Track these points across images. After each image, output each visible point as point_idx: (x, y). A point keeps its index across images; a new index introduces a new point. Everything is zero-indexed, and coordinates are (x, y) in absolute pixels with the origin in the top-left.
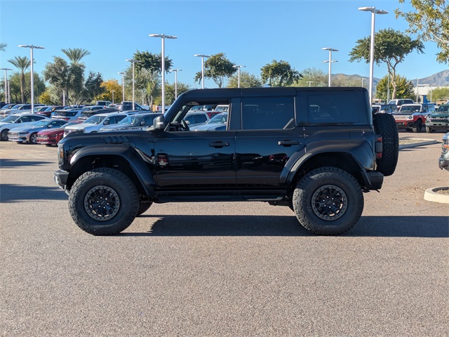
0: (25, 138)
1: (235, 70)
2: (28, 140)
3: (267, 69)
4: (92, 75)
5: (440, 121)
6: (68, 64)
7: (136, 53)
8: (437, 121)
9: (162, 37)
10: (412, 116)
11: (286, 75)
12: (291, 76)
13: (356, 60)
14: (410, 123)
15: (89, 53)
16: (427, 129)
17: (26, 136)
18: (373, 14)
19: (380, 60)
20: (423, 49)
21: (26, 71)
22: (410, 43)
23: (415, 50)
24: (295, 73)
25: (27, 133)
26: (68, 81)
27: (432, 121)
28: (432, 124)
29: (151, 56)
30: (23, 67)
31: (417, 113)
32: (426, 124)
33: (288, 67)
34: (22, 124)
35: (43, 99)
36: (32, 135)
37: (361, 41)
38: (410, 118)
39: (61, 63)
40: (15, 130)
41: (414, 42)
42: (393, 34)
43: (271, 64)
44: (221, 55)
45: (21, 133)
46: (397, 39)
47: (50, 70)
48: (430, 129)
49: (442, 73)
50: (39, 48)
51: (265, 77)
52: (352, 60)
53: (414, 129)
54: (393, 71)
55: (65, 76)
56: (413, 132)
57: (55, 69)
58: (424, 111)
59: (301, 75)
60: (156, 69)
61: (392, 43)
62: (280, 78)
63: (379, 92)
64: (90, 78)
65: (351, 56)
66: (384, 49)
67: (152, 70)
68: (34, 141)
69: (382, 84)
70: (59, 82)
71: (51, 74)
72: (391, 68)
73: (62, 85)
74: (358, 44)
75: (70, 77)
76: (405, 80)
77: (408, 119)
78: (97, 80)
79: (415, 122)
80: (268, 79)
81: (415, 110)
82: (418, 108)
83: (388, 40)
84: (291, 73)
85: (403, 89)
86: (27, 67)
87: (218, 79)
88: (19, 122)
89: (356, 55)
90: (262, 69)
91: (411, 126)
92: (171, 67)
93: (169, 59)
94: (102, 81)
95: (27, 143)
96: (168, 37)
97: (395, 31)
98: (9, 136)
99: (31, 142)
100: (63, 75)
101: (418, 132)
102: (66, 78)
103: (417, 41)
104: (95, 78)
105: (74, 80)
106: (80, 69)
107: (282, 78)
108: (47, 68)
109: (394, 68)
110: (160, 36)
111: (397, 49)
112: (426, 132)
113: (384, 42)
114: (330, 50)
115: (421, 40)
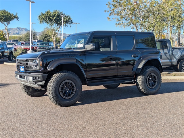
5: (42, 49)
8: (41, 49)
18: (30, 3)
20: (18, 19)
22: (13, 16)
23: (15, 19)
32: (37, 50)
41: (15, 16)
42: (6, 12)
46: (8, 14)
61: (6, 16)
66: (4, 18)
76: (3, 32)
77: (29, 48)
83: (5, 14)
85: (2, 36)
103: (16, 16)
109: (7, 27)
111: (8, 18)
113: (3, 15)
115: (17, 15)
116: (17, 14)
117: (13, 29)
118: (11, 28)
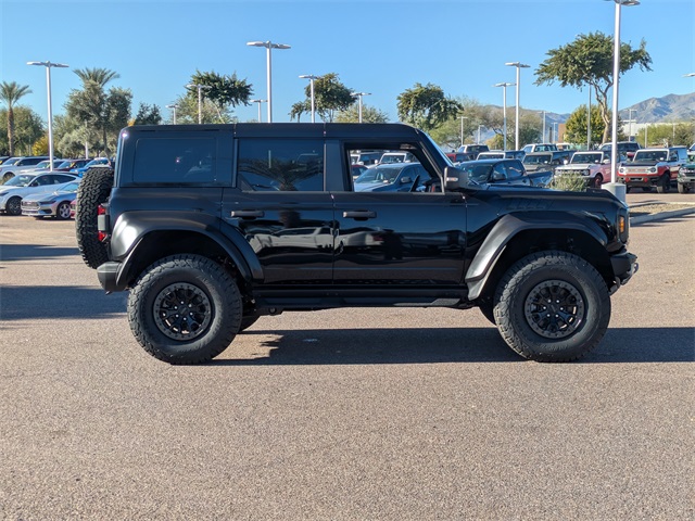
0: (49, 211)
1: (353, 100)
2: (54, 213)
3: (407, 98)
4: (144, 108)
6: (106, 92)
7: (196, 74)
9: (267, 46)
10: (656, 167)
11: (438, 107)
12: (445, 108)
13: (546, 83)
14: (653, 180)
15: (118, 76)
16: (680, 187)
17: (50, 207)
18: (618, 6)
19: (583, 82)
20: (649, 64)
21: (16, 104)
22: (630, 55)
23: (637, 65)
24: (451, 103)
25: (52, 202)
26: (106, 119)
27: (688, 174)
28: (688, 179)
29: (218, 80)
30: (11, 98)
31: (661, 163)
32: (679, 180)
33: (439, 94)
34: (40, 188)
35: (38, 149)
36: (60, 205)
37: (555, 52)
38: (653, 170)
39: (95, 90)
40: (32, 197)
41: (636, 52)
42: (603, 41)
43: (413, 89)
44: (331, 77)
45: (42, 203)
47: (77, 102)
48: (684, 187)
49: (646, 102)
50: (60, 66)
51: (404, 110)
52: (540, 81)
53: (659, 188)
54: (603, 99)
55: (101, 110)
56: (656, 192)
57: (85, 99)
58: (674, 160)
59: (459, 106)
60: (227, 99)
61: (603, 56)
62: (427, 111)
63: (570, 131)
64: (141, 113)
65: (538, 76)
66: (592, 64)
67: (221, 101)
68: (63, 215)
69: (574, 119)
70: (92, 121)
71: (78, 107)
72: (600, 94)
73: (97, 125)
74: (550, 57)
75: (108, 113)
77: (650, 173)
78: (152, 116)
79: (661, 177)
80: (410, 113)
81: (658, 158)
82: (662, 154)
83: (597, 50)
84: (445, 103)
86: (17, 98)
87: (327, 115)
88: (35, 184)
89: (545, 74)
90: (399, 98)
91: (653, 183)
92: (250, 96)
93: (247, 84)
94: (160, 119)
95: (53, 219)
96: (277, 47)
97: (606, 36)
98: (22, 208)
99: (58, 217)
100: (97, 110)
101: (665, 191)
102: (102, 114)
103: (640, 51)
104: (148, 113)
105: (117, 118)
106: (124, 99)
107: (431, 111)
108: (71, 98)
109: (605, 96)
110: (264, 45)
112: (677, 192)
113: (590, 54)
114: (517, 65)
115: (646, 49)
116: (643, 44)
117: (679, 97)
118: (672, 95)
